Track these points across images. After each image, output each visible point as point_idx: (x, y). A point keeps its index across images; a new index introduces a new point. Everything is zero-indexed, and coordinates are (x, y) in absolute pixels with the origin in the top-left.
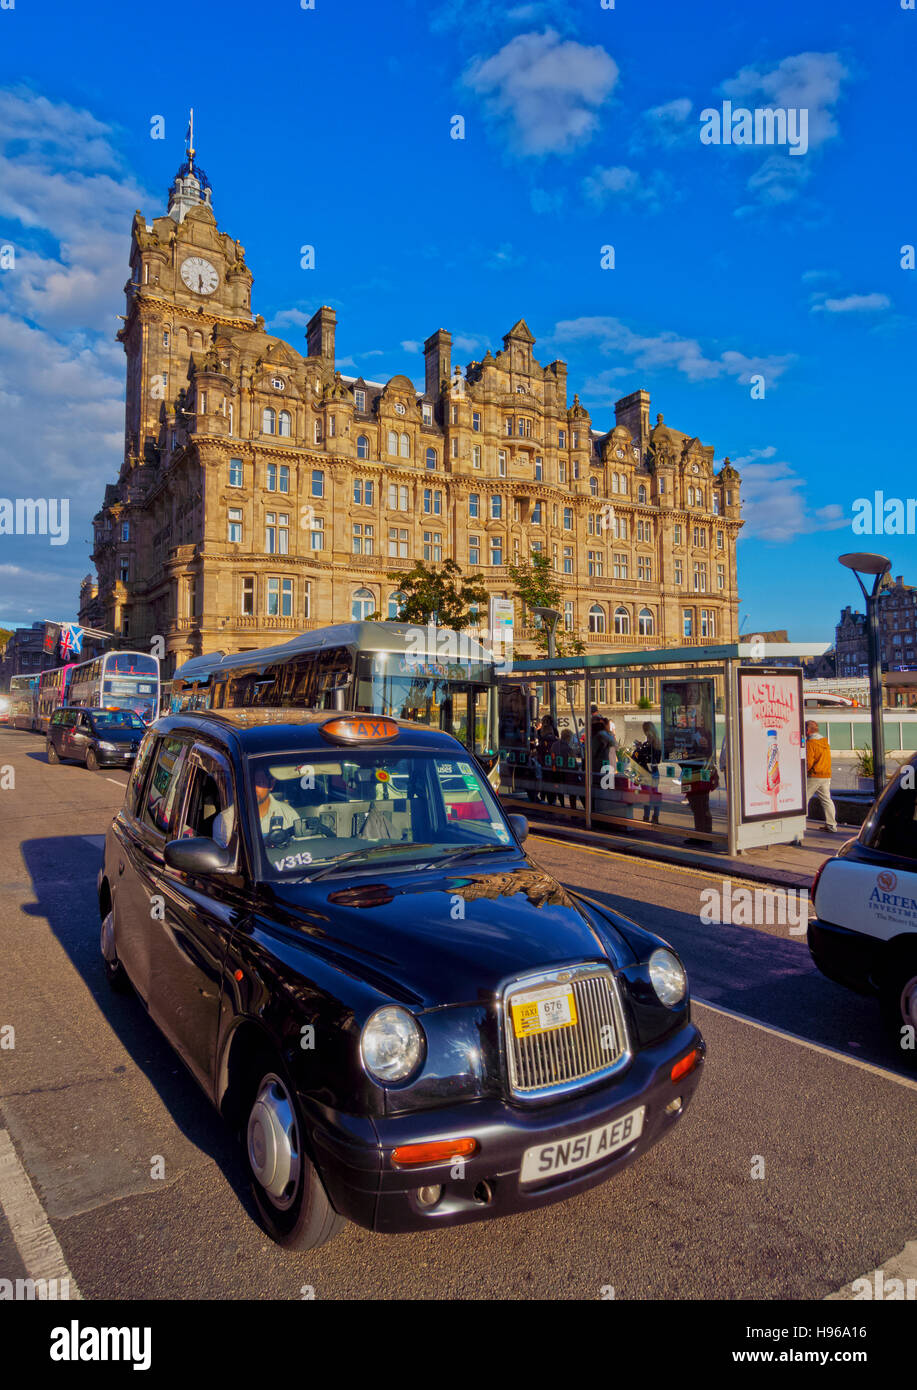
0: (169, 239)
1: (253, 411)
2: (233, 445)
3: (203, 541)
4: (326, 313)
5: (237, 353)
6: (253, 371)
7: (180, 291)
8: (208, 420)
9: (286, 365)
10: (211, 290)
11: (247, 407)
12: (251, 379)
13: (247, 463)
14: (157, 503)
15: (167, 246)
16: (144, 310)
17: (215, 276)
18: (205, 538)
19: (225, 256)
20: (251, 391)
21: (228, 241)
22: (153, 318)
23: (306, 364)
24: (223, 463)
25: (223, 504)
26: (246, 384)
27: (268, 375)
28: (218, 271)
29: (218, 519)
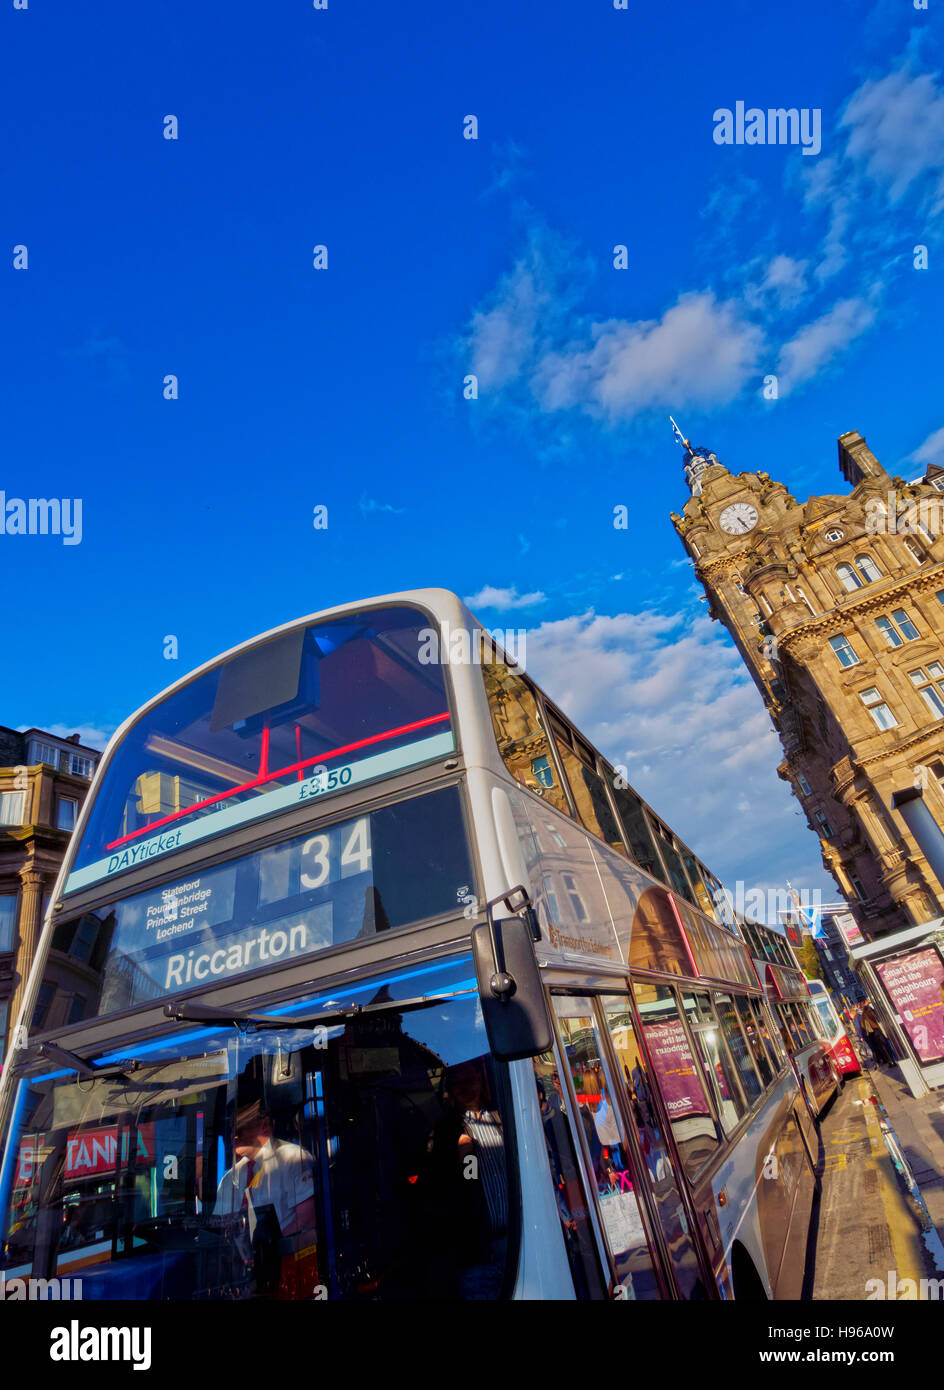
0: (700, 512)
1: (824, 579)
2: (821, 624)
3: (850, 747)
4: (846, 440)
5: (777, 538)
6: (802, 541)
7: (730, 542)
8: (780, 616)
9: (831, 512)
10: (754, 522)
11: (816, 580)
12: (803, 551)
13: (850, 633)
14: (809, 738)
15: (702, 518)
16: (710, 578)
17: (751, 509)
18: (850, 741)
19: (750, 488)
20: (810, 562)
21: (746, 476)
22: (720, 579)
23: (855, 498)
24: (821, 650)
25: (849, 693)
26: (801, 559)
27: (817, 534)
28: (750, 504)
29: (853, 712)
